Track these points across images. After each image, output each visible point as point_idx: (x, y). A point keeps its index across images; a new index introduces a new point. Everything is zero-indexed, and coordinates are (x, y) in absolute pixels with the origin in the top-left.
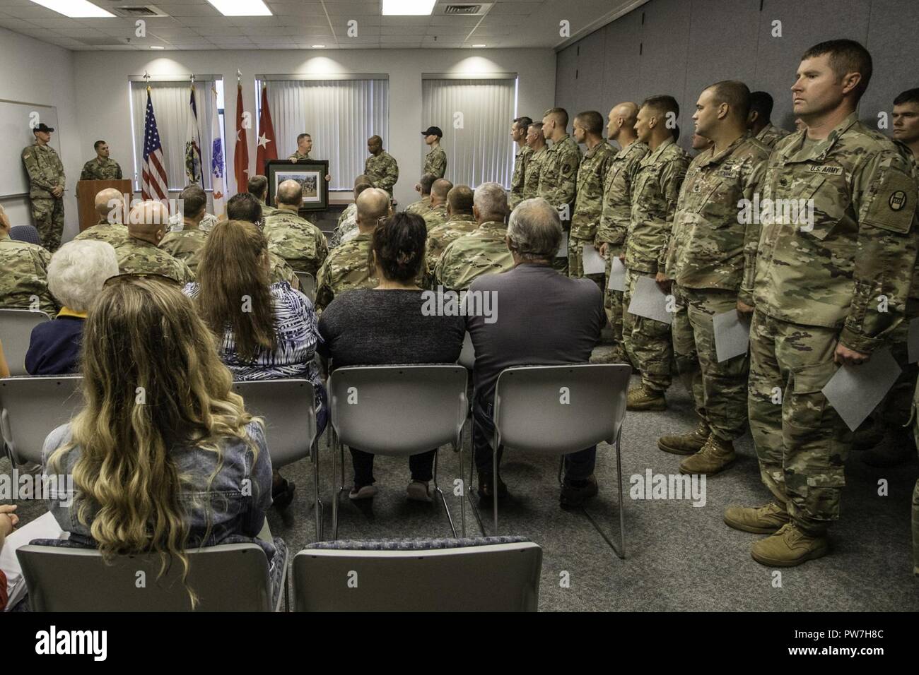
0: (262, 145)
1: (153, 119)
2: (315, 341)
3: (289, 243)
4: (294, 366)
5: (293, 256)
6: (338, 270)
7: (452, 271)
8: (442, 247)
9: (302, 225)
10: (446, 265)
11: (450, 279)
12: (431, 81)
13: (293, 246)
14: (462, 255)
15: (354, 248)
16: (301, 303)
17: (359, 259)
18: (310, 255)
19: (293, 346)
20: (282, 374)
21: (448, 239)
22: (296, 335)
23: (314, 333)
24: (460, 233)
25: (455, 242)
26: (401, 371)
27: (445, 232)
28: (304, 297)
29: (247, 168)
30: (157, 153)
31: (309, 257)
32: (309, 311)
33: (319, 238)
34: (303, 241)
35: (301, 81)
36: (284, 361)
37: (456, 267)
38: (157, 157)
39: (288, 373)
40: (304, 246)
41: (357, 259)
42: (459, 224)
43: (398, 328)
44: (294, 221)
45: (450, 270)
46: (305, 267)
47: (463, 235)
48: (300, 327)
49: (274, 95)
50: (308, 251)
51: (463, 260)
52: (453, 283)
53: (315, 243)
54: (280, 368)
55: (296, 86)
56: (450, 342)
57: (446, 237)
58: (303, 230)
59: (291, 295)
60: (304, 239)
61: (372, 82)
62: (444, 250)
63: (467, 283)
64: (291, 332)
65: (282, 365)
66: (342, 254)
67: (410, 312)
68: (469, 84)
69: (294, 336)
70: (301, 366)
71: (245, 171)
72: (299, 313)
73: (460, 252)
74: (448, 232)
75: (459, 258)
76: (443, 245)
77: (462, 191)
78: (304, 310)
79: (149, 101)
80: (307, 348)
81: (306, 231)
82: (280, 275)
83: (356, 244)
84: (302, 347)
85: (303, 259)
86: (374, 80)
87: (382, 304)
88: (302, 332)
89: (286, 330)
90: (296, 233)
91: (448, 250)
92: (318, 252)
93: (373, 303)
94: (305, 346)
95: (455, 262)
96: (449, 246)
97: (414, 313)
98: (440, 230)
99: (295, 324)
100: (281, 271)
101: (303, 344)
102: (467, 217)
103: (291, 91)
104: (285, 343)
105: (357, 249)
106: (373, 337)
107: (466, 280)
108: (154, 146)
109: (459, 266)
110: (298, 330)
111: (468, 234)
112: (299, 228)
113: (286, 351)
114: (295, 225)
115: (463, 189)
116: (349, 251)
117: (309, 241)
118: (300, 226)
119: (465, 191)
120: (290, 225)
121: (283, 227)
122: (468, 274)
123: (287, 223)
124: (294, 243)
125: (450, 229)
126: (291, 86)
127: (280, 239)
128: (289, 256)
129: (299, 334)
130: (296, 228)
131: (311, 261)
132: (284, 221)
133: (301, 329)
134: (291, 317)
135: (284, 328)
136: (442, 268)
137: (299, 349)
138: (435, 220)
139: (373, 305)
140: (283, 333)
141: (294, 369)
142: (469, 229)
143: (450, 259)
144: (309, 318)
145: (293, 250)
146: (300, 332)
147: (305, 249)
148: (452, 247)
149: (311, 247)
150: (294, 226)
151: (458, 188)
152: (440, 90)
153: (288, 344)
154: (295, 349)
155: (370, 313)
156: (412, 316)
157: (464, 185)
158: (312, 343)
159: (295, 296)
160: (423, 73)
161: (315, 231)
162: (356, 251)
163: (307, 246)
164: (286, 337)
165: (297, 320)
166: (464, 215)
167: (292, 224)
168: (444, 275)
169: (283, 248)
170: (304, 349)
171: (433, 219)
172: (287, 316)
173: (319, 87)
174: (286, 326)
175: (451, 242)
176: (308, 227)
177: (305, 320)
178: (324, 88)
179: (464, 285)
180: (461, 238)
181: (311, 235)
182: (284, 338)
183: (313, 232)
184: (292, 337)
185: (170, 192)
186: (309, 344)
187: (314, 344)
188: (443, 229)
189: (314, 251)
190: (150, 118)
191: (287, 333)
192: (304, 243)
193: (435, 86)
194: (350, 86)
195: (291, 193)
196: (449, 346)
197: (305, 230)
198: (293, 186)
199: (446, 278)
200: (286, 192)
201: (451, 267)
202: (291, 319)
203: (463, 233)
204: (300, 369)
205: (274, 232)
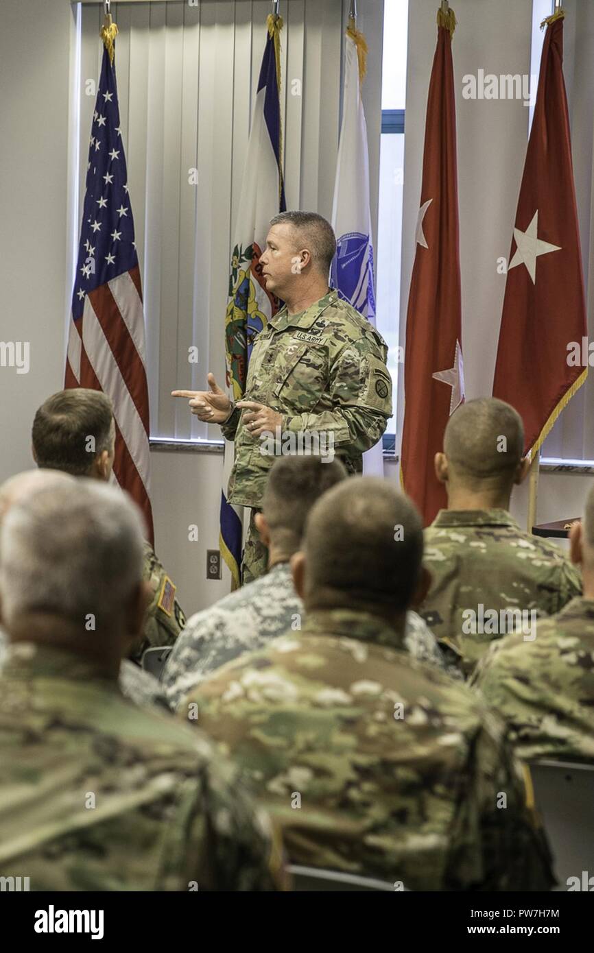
0: (522, 267)
1: (114, 155)
29: (450, 364)
30: (119, 287)
38: (121, 303)
71: (440, 376)
79: (108, 79)
108: (110, 259)
185: (154, 446)
190: (107, 148)
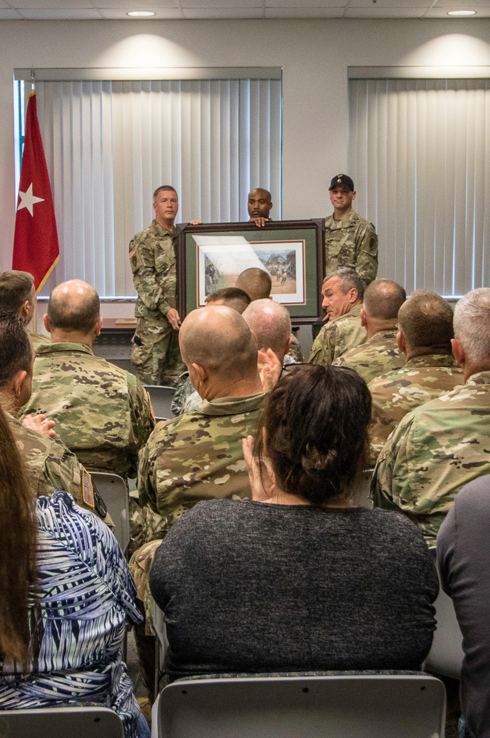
0: (25, 210)
2: (121, 620)
3: (75, 416)
4: (78, 676)
5: (84, 442)
6: (169, 482)
7: (411, 475)
8: (392, 420)
9: (101, 374)
10: (398, 461)
11: (409, 491)
12: (367, 81)
13: (84, 423)
14: (430, 440)
15: (201, 433)
16: (94, 538)
17: (212, 458)
18: (119, 439)
19: (76, 630)
20: (54, 693)
21: (404, 405)
22: (82, 607)
23: (119, 602)
24: (426, 393)
25: (417, 412)
26: (306, 688)
27: (397, 392)
28: (101, 526)
31: (117, 444)
32: (109, 556)
33: (138, 399)
34: (104, 410)
35: (105, 82)
36: (58, 663)
37: (419, 466)
39: (69, 693)
40: (105, 420)
41: (206, 458)
42: (427, 374)
43: (304, 584)
44: (83, 367)
45: (406, 472)
46: (110, 462)
47: (433, 397)
48: (92, 589)
49: (51, 113)
50: (115, 431)
51: (433, 452)
52: (413, 500)
53: (128, 413)
54: (50, 682)
55: (96, 92)
56: (407, 617)
57: (399, 401)
58: (104, 387)
59: (71, 520)
60: (105, 406)
61: (249, 83)
62: (393, 428)
63: (444, 499)
64: (71, 601)
65: (54, 673)
66: (176, 444)
67: (330, 554)
68: (444, 89)
69: (77, 608)
70: (93, 675)
72: (88, 560)
73: (428, 434)
74: (403, 390)
75: (426, 448)
76: (391, 417)
77: (426, 307)
78: (100, 553)
80: (106, 634)
81: (110, 389)
82: (58, 477)
83: (203, 423)
84: (93, 632)
85: (104, 448)
86: (252, 80)
87: (274, 533)
88: (95, 600)
89: (61, 597)
90: (91, 393)
91: (404, 430)
92: (136, 430)
93: (255, 529)
94: (102, 629)
95: (418, 455)
96: (405, 420)
97: (338, 555)
98: (385, 386)
99: (80, 582)
100: (58, 468)
101: (96, 626)
102: (441, 360)
103: (85, 101)
104: (59, 624)
105: (207, 434)
106: (251, 601)
107: (440, 494)
109: (426, 464)
110: (87, 596)
111: (445, 397)
112: (96, 383)
113: (62, 640)
114: (89, 377)
115: (427, 305)
116: (189, 439)
117: (117, 408)
118: (98, 378)
119: (432, 308)
120: (77, 377)
121: (64, 381)
122: (445, 482)
123: (70, 373)
124: (86, 414)
125: (406, 384)
126: (87, 92)
127: (58, 407)
128: (76, 444)
129: (89, 604)
130: (89, 382)
131: (120, 451)
132: (65, 368)
133: (94, 593)
134: (73, 568)
135: (59, 591)
136: (390, 466)
137: (88, 635)
138: (375, 363)
139: (255, 534)
140: (55, 604)
141: (80, 683)
142: (446, 385)
143: (408, 448)
144: (110, 571)
145: (84, 430)
146: (89, 601)
147: (109, 426)
148: (410, 423)
149: (122, 421)
150: (84, 378)
151: (416, 302)
152: (385, 99)
153: (65, 627)
154: (81, 637)
155: (246, 550)
156: (334, 562)
157: (428, 292)
158: (115, 623)
159: (83, 524)
160: (348, 67)
161: (129, 385)
162: (204, 439)
163: (113, 419)
164: (61, 612)
165: (86, 575)
166: (436, 357)
167: (81, 374)
168: (395, 482)
169: (63, 425)
170: (98, 637)
171: (370, 359)
172: (65, 567)
173: (142, 94)
174: (61, 588)
175: (407, 411)
176: (116, 378)
177: (101, 574)
178: (152, 95)
179: (436, 504)
180: (429, 405)
181: (121, 396)
182: (56, 614)
183: (124, 390)
184: (74, 610)
186: (108, 626)
187: (120, 625)
188: (395, 383)
189: (128, 431)
191: (64, 603)
192: (106, 414)
193: (374, 91)
194: (203, 91)
195: (75, 306)
196: (408, 624)
197: (109, 385)
198: (80, 291)
199: (400, 488)
200: (65, 304)
201: (410, 465)
202: (72, 572)
203: (435, 394)
204: (93, 682)
205: (46, 395)
